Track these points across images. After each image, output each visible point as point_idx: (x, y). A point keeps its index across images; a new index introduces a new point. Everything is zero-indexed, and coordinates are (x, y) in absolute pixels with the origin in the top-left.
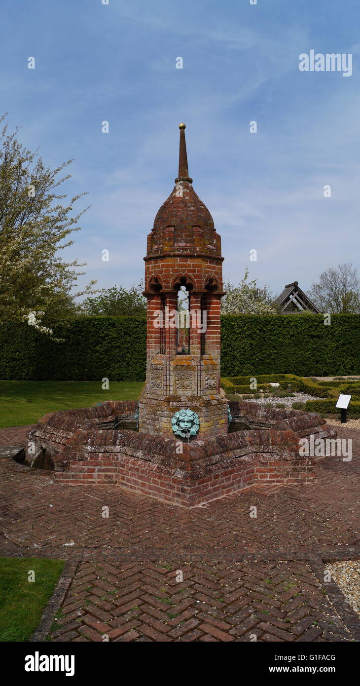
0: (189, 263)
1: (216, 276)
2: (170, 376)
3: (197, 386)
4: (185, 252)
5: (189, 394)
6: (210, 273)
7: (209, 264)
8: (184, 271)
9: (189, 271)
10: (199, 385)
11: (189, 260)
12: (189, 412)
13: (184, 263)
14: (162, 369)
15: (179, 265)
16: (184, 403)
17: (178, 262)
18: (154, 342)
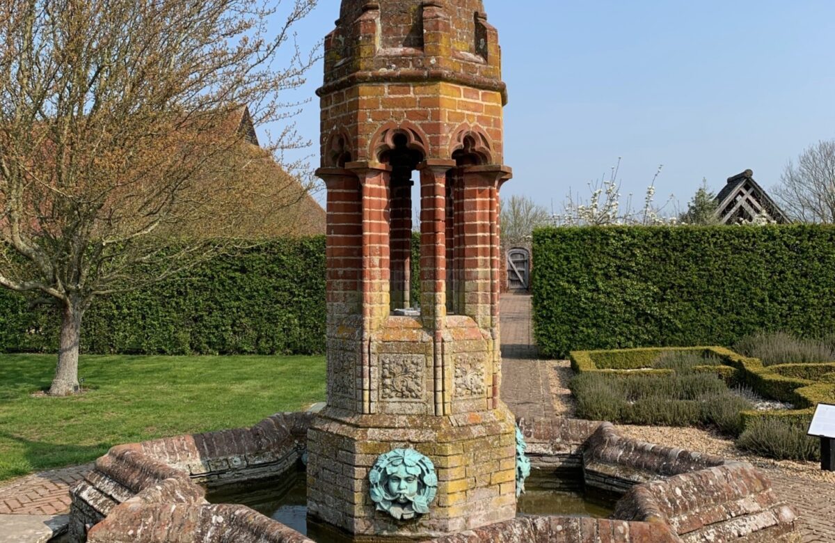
0: (412, 95)
1: (485, 128)
2: (370, 366)
3: (435, 391)
4: (403, 69)
5: (414, 411)
6: (465, 121)
7: (462, 98)
8: (398, 116)
9: (412, 115)
10: (440, 388)
11: (412, 89)
12: (412, 456)
13: (401, 96)
14: (352, 351)
15: (388, 103)
16: (401, 431)
17: (386, 95)
18: (341, 286)
